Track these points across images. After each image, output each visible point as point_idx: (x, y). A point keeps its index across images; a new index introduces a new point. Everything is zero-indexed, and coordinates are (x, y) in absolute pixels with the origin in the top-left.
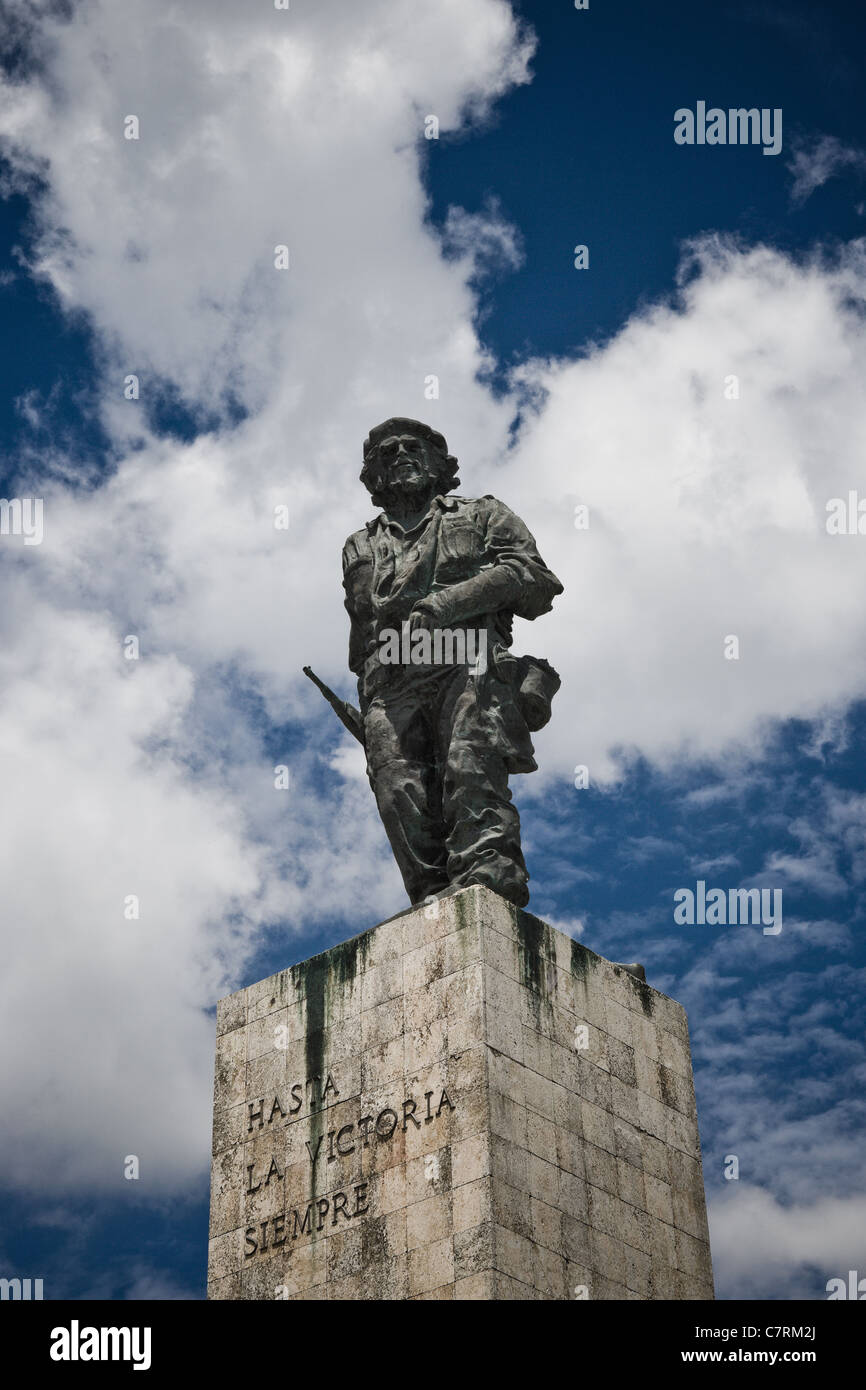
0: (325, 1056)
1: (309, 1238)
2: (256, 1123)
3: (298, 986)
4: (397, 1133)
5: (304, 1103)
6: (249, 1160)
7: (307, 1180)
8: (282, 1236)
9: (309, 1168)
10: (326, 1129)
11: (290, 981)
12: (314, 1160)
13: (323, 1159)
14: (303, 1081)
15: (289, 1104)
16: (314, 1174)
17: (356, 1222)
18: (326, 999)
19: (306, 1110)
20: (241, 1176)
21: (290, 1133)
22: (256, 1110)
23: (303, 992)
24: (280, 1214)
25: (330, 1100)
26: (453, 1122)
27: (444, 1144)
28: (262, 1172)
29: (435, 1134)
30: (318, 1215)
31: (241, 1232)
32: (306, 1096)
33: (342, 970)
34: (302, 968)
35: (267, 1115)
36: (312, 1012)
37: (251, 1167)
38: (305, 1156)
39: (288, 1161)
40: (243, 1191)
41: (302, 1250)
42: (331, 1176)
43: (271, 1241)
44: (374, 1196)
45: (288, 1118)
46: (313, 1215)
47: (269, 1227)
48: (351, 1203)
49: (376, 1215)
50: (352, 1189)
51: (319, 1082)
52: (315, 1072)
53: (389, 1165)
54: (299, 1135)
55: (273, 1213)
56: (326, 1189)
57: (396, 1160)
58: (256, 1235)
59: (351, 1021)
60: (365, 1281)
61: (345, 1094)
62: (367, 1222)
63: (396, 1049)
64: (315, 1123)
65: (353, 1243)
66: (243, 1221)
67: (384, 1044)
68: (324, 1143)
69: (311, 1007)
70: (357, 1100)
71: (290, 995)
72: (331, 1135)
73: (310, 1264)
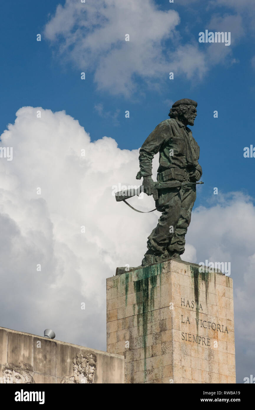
0: (199, 298)
1: (197, 344)
2: (183, 303)
3: (192, 272)
4: (216, 331)
5: (194, 307)
6: (181, 313)
7: (196, 328)
8: (190, 340)
9: (196, 326)
10: (200, 318)
11: (190, 269)
13: (199, 326)
14: (194, 301)
15: (191, 304)
17: (207, 347)
18: (199, 281)
19: (195, 309)
20: (180, 316)
21: (191, 312)
22: (183, 301)
23: (193, 275)
24: (189, 334)
25: (200, 311)
26: (228, 337)
27: (226, 341)
28: (185, 319)
29: (224, 337)
30: (198, 340)
31: (181, 332)
33: (202, 276)
34: (193, 268)
35: (186, 304)
36: (195, 283)
37: (182, 316)
38: (195, 322)
39: (191, 320)
40: (181, 321)
41: (195, 346)
42: (201, 332)
43: (188, 339)
44: (211, 343)
45: (191, 309)
46: (198, 339)
47: (187, 335)
48: (206, 342)
49: (212, 349)
50: (206, 338)
51: (198, 304)
52: (197, 301)
53: (214, 338)
54: (193, 315)
55: (188, 332)
56: (200, 334)
57: (216, 338)
58: (184, 335)
59: (205, 293)
60: (209, 364)
61: (204, 312)
62: (210, 349)
63: (215, 308)
64: (197, 314)
65: (207, 352)
66: (181, 329)
67: (213, 305)
68: (200, 322)
69: (195, 281)
70: (207, 315)
71: (190, 274)
72: (201, 320)
73: (197, 351)
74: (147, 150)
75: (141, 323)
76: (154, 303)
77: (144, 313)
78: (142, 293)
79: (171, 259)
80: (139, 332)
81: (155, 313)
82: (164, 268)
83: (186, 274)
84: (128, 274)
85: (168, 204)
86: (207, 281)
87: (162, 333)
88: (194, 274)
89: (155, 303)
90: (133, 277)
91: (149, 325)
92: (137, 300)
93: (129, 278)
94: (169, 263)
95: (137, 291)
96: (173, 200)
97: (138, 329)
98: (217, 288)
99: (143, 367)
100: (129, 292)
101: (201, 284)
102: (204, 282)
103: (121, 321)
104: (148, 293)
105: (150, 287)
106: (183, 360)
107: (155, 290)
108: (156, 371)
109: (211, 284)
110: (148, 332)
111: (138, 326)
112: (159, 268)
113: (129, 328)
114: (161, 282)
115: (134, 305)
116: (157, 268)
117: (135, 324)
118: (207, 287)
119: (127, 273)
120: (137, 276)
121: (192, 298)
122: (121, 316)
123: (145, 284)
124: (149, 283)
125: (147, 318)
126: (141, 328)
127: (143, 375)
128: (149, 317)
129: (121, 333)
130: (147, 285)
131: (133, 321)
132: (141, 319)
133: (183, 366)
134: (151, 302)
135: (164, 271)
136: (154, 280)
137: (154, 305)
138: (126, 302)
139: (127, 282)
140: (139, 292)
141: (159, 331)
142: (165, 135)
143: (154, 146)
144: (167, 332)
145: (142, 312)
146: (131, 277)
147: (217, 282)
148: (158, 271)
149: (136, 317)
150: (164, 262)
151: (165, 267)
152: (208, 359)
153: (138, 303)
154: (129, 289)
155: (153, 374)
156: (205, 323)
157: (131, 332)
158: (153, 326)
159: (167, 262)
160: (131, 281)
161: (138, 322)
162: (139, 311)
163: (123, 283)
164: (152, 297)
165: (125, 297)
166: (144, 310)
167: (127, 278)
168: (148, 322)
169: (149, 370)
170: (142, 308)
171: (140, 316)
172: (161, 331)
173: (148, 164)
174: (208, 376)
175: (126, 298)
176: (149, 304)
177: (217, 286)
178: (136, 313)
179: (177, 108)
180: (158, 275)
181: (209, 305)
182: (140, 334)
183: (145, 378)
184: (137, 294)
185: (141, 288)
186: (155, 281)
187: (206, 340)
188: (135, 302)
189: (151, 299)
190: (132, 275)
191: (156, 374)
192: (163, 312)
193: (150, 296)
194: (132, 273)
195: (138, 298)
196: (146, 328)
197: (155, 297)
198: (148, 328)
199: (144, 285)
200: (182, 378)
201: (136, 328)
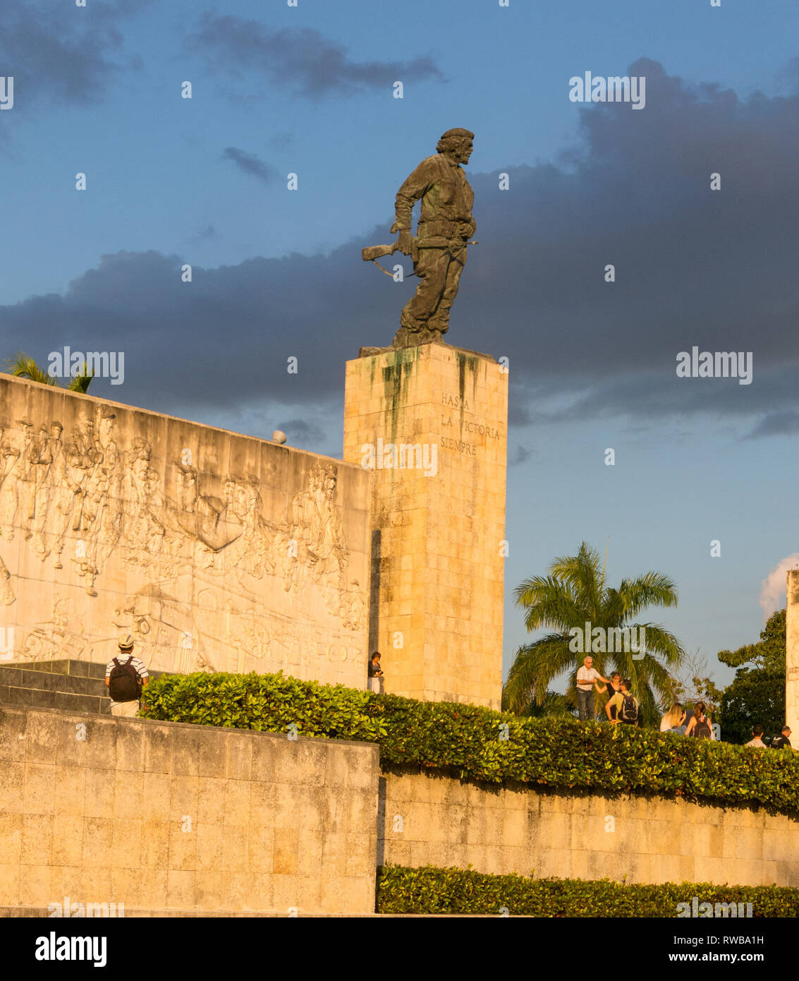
0: (465, 393)
1: (459, 453)
2: (444, 400)
3: (457, 359)
4: (484, 435)
6: (442, 413)
7: (459, 431)
8: (452, 446)
9: (459, 429)
10: (465, 420)
11: (455, 356)
12: (461, 428)
13: (464, 429)
14: (459, 397)
15: (454, 402)
16: (461, 431)
17: (472, 456)
18: (465, 371)
19: (459, 408)
20: (440, 416)
21: (454, 411)
22: (445, 396)
24: (451, 439)
25: (465, 410)
26: (498, 443)
27: (496, 449)
28: (446, 420)
29: (494, 444)
31: (440, 437)
32: (459, 405)
33: (470, 365)
34: (459, 354)
35: (448, 399)
36: (461, 373)
37: (443, 416)
38: (459, 424)
39: (453, 422)
40: (441, 422)
41: (457, 455)
42: (466, 437)
43: (448, 445)
44: (477, 452)
45: (454, 407)
46: (461, 446)
47: (448, 440)
48: (471, 450)
49: (478, 458)
50: (471, 445)
51: (463, 401)
52: (462, 397)
53: (482, 445)
54: (457, 414)
55: (449, 437)
56: (463, 440)
57: (483, 444)
58: (444, 440)
59: (472, 387)
60: (474, 478)
61: (471, 410)
62: (475, 459)
63: (485, 407)
64: (462, 414)
65: (471, 463)
66: (440, 433)
67: (481, 403)
68: (464, 424)
69: (460, 370)
70: (473, 416)
71: (455, 361)
72: (466, 422)
73: (459, 461)
74: (407, 195)
75: (390, 421)
76: (407, 396)
77: (393, 409)
78: (392, 383)
79: (431, 342)
80: (386, 434)
81: (407, 410)
82: (422, 353)
83: (450, 362)
84: (375, 359)
85: (430, 267)
86: (476, 371)
87: (417, 437)
88: (460, 363)
89: (409, 398)
90: (382, 361)
91: (399, 426)
92: (385, 393)
93: (377, 364)
94: (429, 347)
95: (386, 381)
96: (437, 263)
97: (386, 429)
98: (487, 380)
99: (390, 479)
100: (374, 382)
101: (468, 376)
102: (472, 373)
103: (363, 418)
104: (399, 384)
105: (403, 376)
106: (441, 472)
107: (409, 380)
108: (406, 485)
109: (481, 375)
110: (398, 434)
111: (386, 426)
112: (416, 353)
113: (374, 427)
114: (417, 371)
115: (382, 398)
116: (414, 352)
117: (382, 422)
118: (475, 379)
119: (374, 357)
120: (387, 360)
121: (457, 392)
122: (363, 412)
123: (397, 373)
124: (402, 372)
125: (397, 416)
126: (389, 429)
127: (390, 488)
128: (400, 415)
129: (363, 434)
130: (399, 373)
131: (379, 419)
132: (390, 417)
133: (441, 480)
134: (404, 396)
135: (422, 356)
136: (408, 367)
137: (407, 401)
138: (371, 394)
139: (374, 368)
140: (388, 382)
141: (412, 434)
142: (430, 176)
143: (415, 190)
144: (422, 435)
145: (391, 408)
146: (379, 362)
147: (488, 373)
148: (414, 357)
149: (383, 414)
150: (423, 346)
151: (424, 352)
152: (472, 471)
153: (387, 396)
154: (375, 377)
155: (403, 488)
156: (471, 426)
157: (375, 432)
158: (405, 427)
159: (426, 345)
160: (379, 366)
161: (386, 421)
162: (387, 407)
163: (368, 368)
164: (404, 389)
165: (370, 387)
166: (394, 406)
167: (373, 363)
168: (399, 421)
169: (397, 483)
170: (392, 402)
171: (389, 413)
172: (415, 434)
173: (406, 213)
174: (471, 493)
175: (372, 388)
176: (401, 398)
177: (488, 377)
178: (384, 409)
179: (448, 140)
180: (414, 361)
181: (477, 402)
182: (388, 436)
183: (392, 492)
184: (386, 385)
185: (392, 376)
186: (410, 370)
187: (471, 447)
188: (383, 394)
189: (404, 392)
190: (380, 359)
191: (406, 489)
192: (419, 410)
193: (402, 388)
194: (380, 356)
195: (387, 389)
196: (396, 429)
197: (409, 390)
198: (398, 429)
199: (395, 374)
200: (439, 496)
201: (383, 428)
